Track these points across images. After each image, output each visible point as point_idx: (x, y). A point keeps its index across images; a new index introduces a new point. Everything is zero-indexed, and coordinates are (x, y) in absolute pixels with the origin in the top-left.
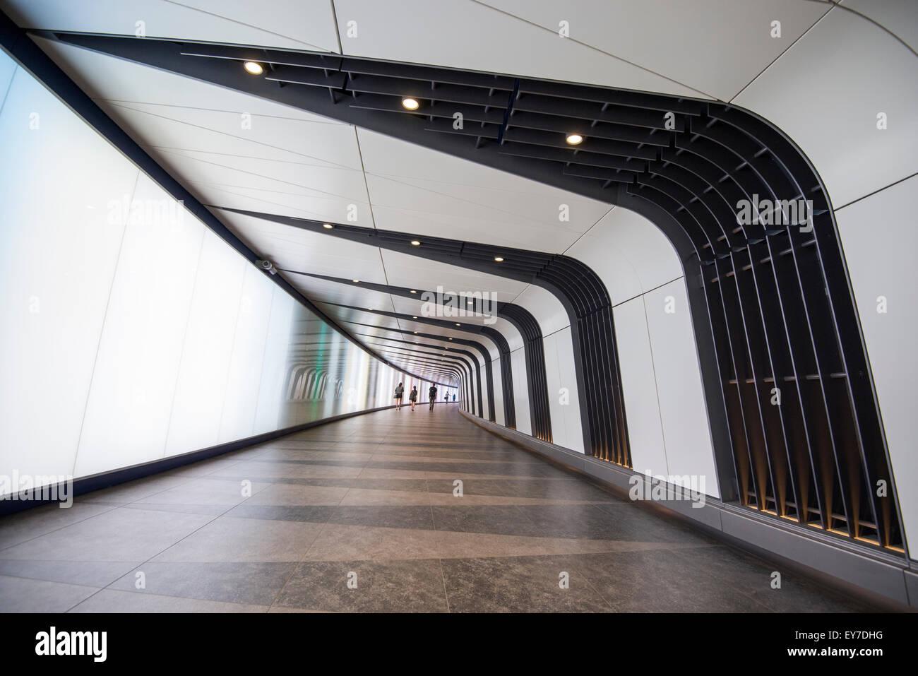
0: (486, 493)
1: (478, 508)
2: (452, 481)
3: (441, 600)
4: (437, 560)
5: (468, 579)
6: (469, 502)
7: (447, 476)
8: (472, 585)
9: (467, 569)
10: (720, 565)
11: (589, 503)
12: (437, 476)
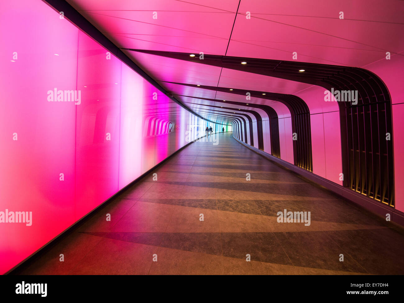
0: (259, 179)
1: (258, 184)
2: (246, 173)
3: (258, 211)
4: (252, 200)
5: (263, 206)
6: (254, 182)
7: (243, 171)
8: (265, 207)
9: (262, 203)
10: (339, 206)
11: (296, 183)
12: (239, 171)
